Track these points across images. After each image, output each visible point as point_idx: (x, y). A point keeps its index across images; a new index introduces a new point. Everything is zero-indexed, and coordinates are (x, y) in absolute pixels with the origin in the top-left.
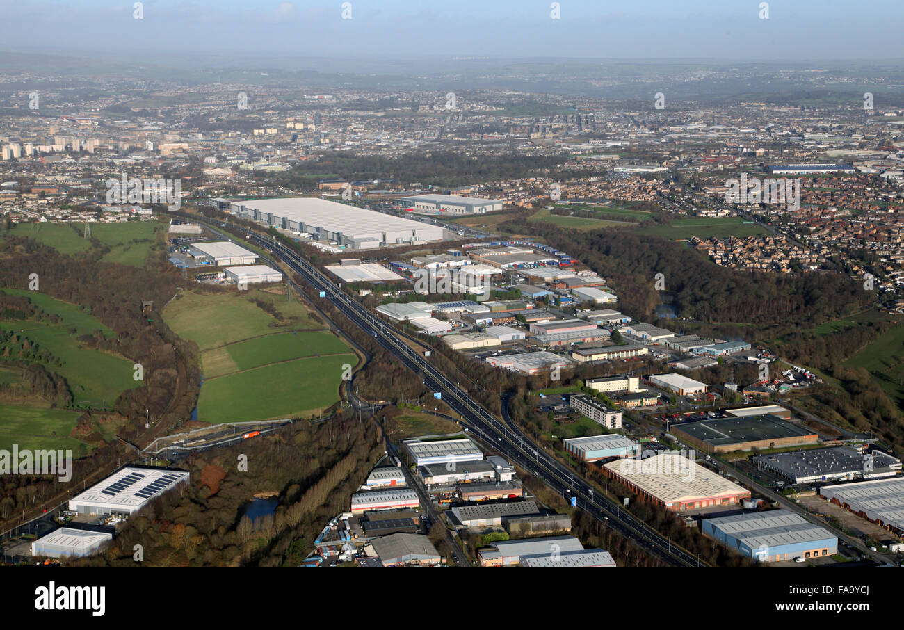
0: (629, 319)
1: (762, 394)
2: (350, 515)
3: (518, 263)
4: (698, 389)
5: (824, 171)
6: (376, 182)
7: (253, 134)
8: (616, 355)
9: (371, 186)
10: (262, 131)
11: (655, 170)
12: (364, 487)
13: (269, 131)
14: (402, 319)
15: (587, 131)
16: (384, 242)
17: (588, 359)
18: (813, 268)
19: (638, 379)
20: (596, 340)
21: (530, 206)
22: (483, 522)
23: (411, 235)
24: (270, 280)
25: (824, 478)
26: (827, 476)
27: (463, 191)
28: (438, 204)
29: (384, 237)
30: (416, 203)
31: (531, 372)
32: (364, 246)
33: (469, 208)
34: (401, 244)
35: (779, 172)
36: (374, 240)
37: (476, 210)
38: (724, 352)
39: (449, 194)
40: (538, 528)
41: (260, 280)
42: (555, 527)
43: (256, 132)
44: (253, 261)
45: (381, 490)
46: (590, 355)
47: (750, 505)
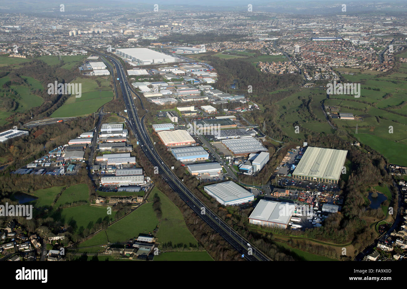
0: (213, 88)
1: (234, 112)
2: (67, 145)
3: (192, 70)
4: (213, 110)
5: (331, 40)
6: (170, 43)
7: (160, 27)
8: (196, 99)
9: (168, 44)
10: (163, 26)
11: (273, 39)
12: (79, 137)
13: (165, 26)
14: (136, 87)
15: (273, 26)
16: (153, 62)
17: (186, 100)
18: (291, 72)
19: (194, 107)
20: (195, 95)
21: (217, 51)
22: (106, 148)
23: (163, 60)
24: (105, 74)
25: (227, 138)
26: (228, 137)
27: (197, 46)
28: (184, 50)
29: (153, 61)
30: (178, 50)
31: (162, 104)
32: (145, 64)
33: (193, 51)
34: (159, 63)
35: (315, 40)
36: (149, 62)
37: (196, 52)
38: (234, 99)
39: (192, 47)
40: (121, 150)
41: (102, 74)
42: (126, 150)
43: (161, 26)
44: (105, 68)
45: (85, 138)
46: (187, 99)
47: (193, 145)
